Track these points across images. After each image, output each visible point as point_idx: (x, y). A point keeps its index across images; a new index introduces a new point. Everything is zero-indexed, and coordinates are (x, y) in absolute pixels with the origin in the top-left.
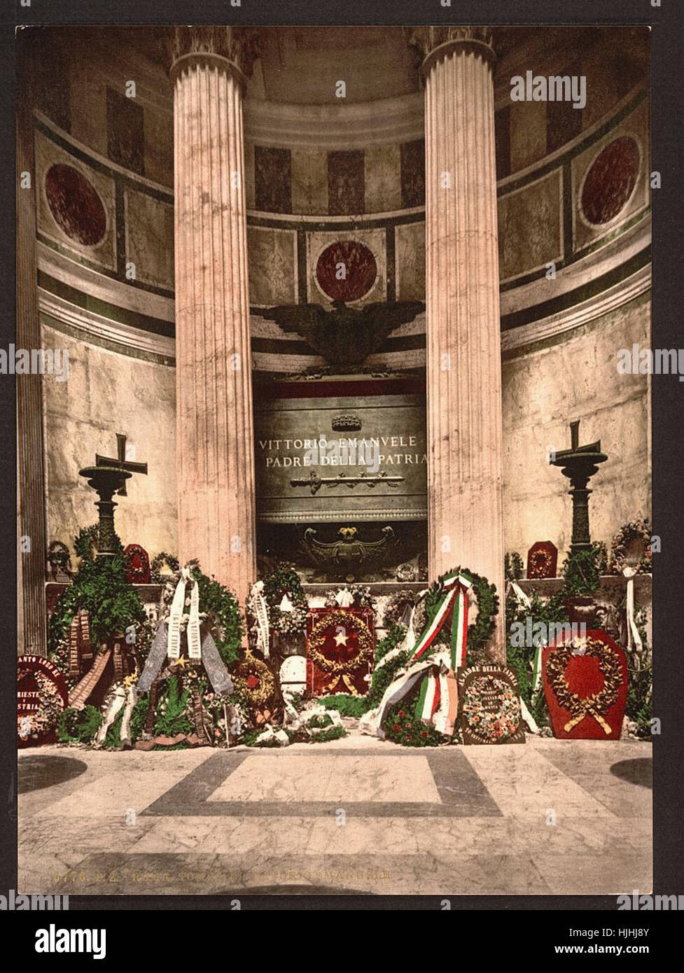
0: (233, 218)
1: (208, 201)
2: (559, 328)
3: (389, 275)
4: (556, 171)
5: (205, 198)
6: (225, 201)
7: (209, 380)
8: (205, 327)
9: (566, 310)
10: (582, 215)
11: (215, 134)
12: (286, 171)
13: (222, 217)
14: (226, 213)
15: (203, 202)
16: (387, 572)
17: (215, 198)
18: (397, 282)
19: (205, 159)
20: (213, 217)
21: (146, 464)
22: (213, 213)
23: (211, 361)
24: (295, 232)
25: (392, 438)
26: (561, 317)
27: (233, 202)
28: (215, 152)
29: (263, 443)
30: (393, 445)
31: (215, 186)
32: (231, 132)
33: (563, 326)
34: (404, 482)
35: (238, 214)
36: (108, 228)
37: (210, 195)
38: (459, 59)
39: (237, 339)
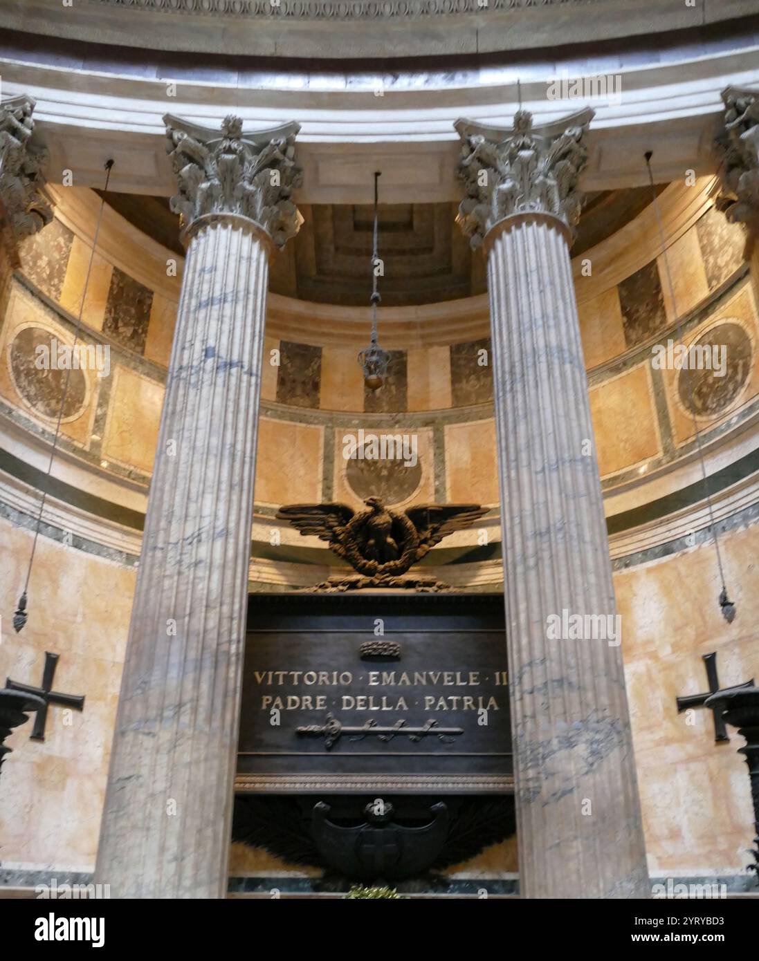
0: (245, 377)
1: (214, 356)
2: (668, 534)
3: (437, 477)
4: (640, 365)
5: (208, 352)
6: (235, 358)
7: (184, 568)
8: (189, 498)
9: (676, 513)
10: (682, 408)
11: (229, 289)
12: (315, 367)
13: (229, 374)
14: (234, 370)
15: (206, 356)
16: (437, 877)
17: (223, 353)
18: (448, 485)
19: (215, 314)
20: (217, 373)
21: (83, 698)
22: (217, 368)
23: (190, 543)
24: (322, 428)
25: (446, 674)
26: (668, 521)
27: (246, 358)
28: (228, 306)
29: (261, 675)
30: (446, 683)
31: (224, 340)
32: (252, 288)
33: (673, 532)
34: (463, 737)
35: (251, 375)
36: (86, 402)
37: (217, 349)
38: (530, 230)
39: (233, 517)
